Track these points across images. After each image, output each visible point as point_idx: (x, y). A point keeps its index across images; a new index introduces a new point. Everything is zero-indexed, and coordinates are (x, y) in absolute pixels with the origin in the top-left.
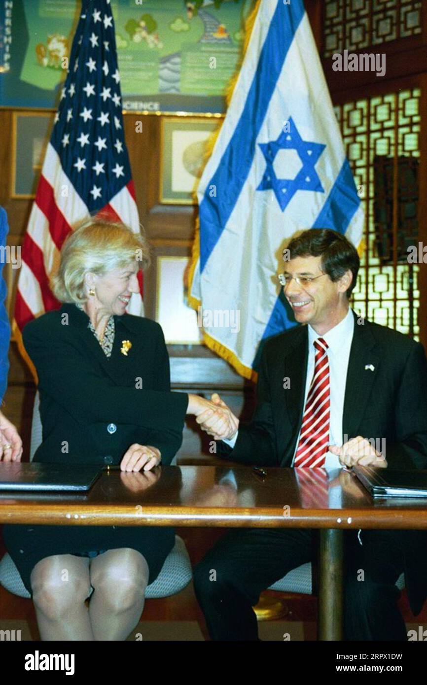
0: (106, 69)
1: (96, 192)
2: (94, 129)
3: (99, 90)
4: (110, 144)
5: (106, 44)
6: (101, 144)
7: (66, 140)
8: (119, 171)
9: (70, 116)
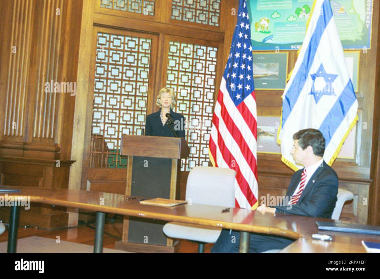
0: (245, 46)
1: (238, 97)
2: (239, 71)
3: (241, 55)
4: (245, 76)
5: (246, 36)
6: (241, 77)
7: (228, 76)
8: (248, 87)
9: (230, 66)
